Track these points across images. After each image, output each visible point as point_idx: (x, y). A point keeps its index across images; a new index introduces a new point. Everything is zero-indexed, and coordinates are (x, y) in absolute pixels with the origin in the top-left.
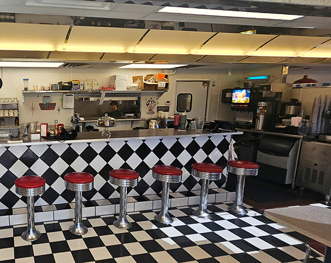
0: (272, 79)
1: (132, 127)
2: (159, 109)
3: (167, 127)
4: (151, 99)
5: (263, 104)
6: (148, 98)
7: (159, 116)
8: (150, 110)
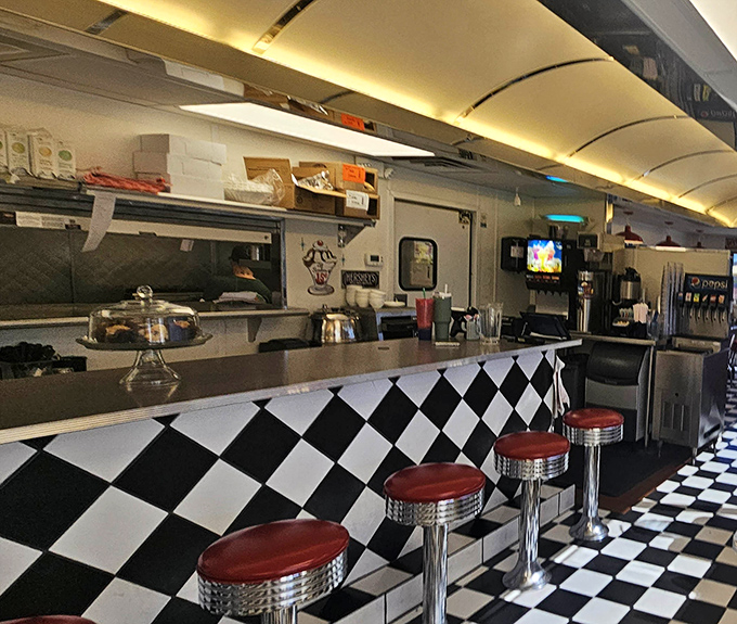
0: (591, 224)
1: (252, 339)
2: (348, 278)
3: (381, 335)
4: (320, 244)
5: (586, 275)
6: (311, 240)
7: (351, 300)
8: (317, 282)
